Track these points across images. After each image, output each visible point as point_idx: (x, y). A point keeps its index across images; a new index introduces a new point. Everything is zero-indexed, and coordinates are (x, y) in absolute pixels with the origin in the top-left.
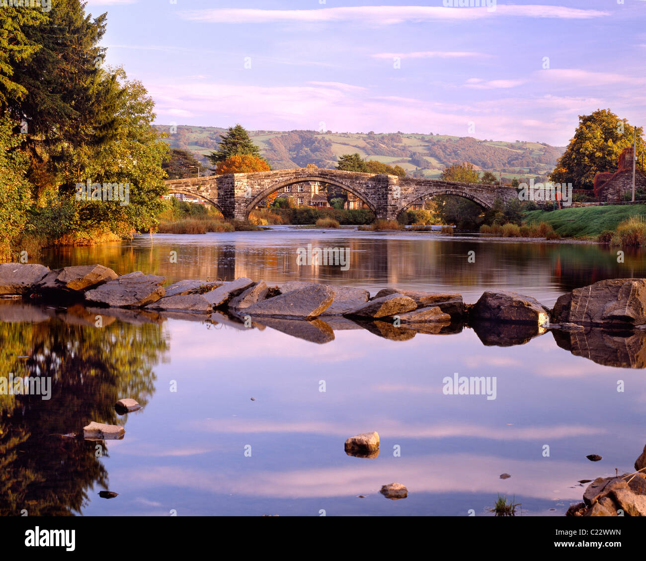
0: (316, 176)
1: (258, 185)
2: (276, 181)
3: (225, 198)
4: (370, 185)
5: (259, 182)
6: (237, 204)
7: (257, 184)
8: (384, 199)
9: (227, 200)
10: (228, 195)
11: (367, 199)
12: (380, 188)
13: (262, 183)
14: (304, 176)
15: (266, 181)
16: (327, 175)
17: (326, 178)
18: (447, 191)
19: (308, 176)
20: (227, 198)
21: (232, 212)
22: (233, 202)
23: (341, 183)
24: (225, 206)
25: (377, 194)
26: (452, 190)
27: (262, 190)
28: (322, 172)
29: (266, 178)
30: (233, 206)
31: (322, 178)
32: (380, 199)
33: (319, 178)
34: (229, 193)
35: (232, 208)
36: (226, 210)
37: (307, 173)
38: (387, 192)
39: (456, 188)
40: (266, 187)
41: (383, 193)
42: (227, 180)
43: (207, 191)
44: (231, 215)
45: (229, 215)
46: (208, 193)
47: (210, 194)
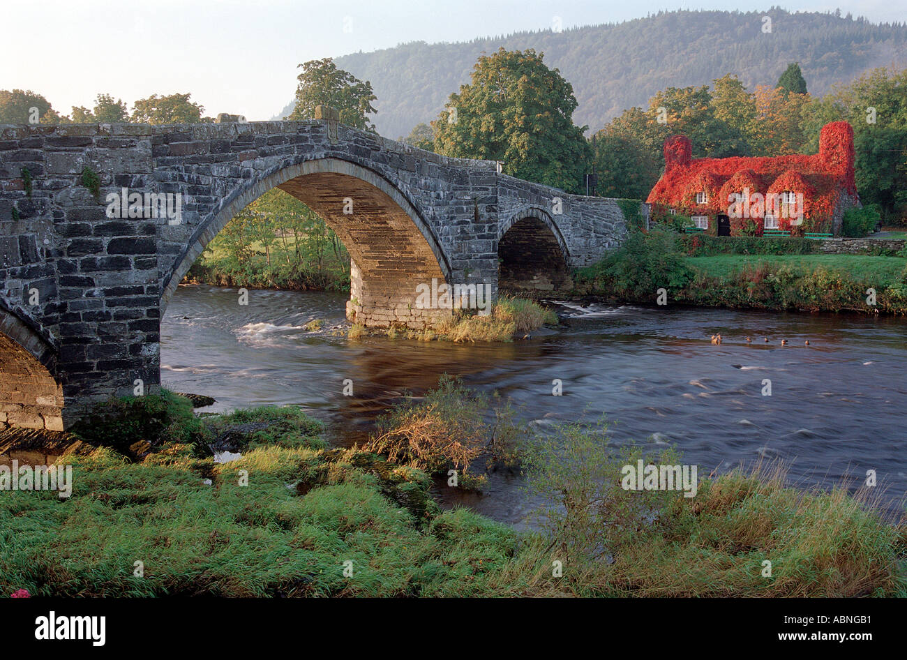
0: (346, 159)
1: (189, 192)
3: (65, 269)
4: (442, 194)
5: (194, 175)
7: (186, 186)
8: (480, 237)
9: (90, 283)
10: (97, 248)
11: (436, 240)
12: (468, 203)
13: (204, 181)
14: (318, 155)
15: (216, 170)
16: (369, 153)
17: (366, 167)
18: (529, 209)
19: (327, 156)
20: (89, 266)
21: (136, 349)
22: (140, 290)
23: (395, 186)
24: (77, 317)
25: (455, 221)
26: (536, 206)
27: (204, 218)
28: (356, 141)
29: (215, 156)
30: (144, 310)
31: (356, 164)
32: (470, 238)
33: (347, 165)
34: (106, 241)
35: (133, 327)
36: (87, 341)
37: (325, 142)
38: (493, 214)
39: (540, 201)
40: (216, 200)
41: (478, 218)
42: (78, 158)
44: (124, 364)
45: (108, 366)
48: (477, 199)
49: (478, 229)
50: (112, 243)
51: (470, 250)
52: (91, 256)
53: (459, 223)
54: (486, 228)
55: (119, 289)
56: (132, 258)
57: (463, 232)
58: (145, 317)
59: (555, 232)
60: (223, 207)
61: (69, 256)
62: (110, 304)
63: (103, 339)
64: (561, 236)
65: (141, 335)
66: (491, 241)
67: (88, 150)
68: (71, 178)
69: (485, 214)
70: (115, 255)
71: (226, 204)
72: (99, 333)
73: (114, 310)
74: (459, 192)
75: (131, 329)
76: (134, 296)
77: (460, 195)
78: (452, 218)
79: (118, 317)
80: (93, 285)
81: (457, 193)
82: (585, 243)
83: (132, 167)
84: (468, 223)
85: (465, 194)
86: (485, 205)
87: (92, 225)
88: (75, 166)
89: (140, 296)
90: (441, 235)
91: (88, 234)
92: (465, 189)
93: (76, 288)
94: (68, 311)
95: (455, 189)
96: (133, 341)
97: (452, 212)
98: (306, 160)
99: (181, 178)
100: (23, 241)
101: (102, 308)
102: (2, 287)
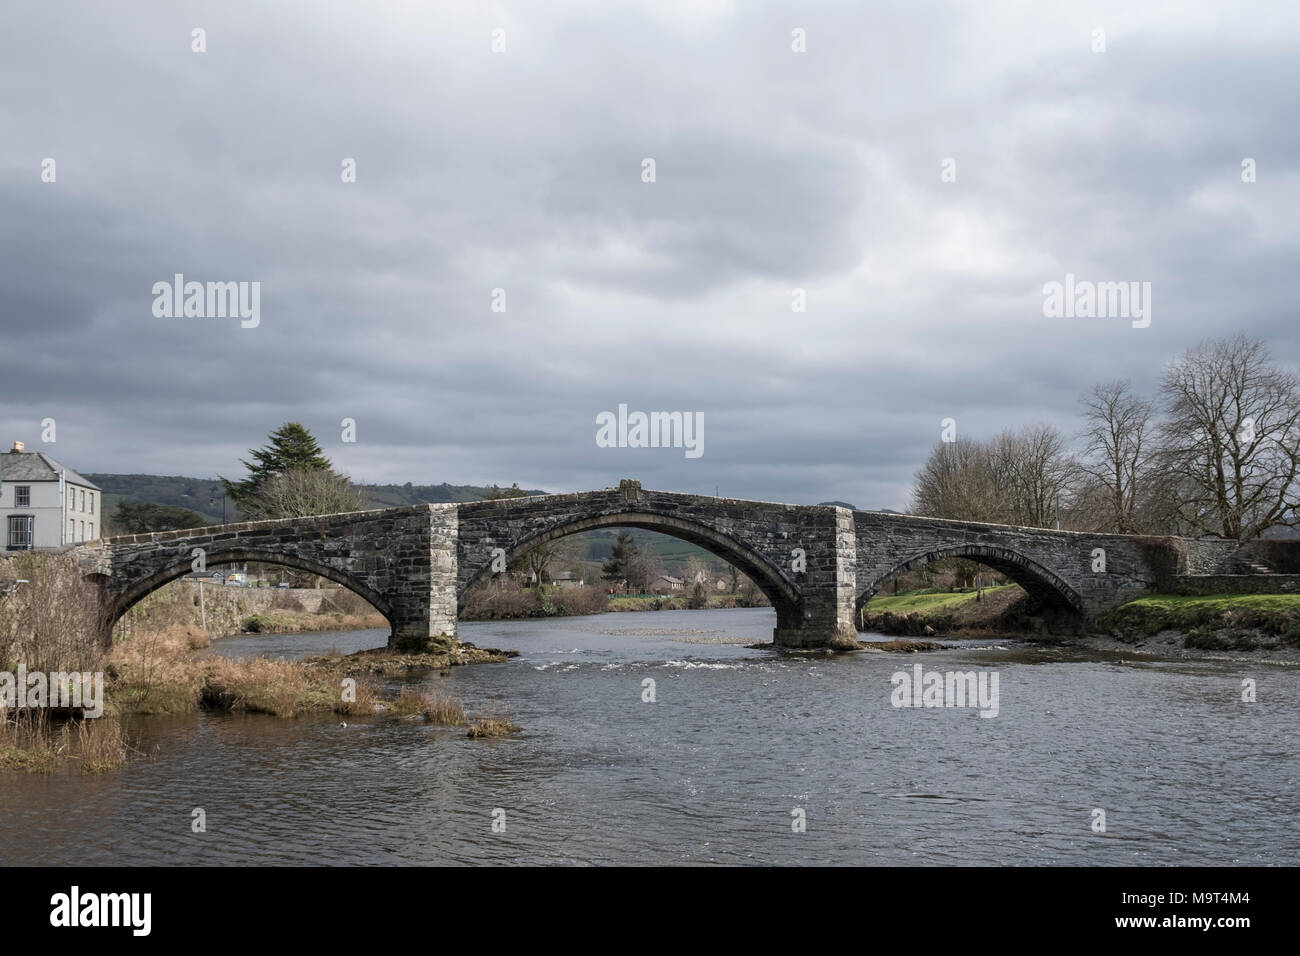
0: (648, 513)
1: (490, 536)
2: (541, 525)
3: (398, 572)
4: (785, 534)
6: (434, 587)
8: (822, 569)
10: (409, 563)
11: (777, 571)
12: (813, 541)
13: (502, 530)
14: (614, 511)
15: (513, 523)
16: (675, 507)
17: (673, 517)
18: (967, 547)
19: (624, 512)
20: (407, 571)
21: (421, 611)
22: (423, 583)
23: (712, 529)
24: (400, 595)
26: (980, 544)
28: (658, 500)
29: (511, 516)
30: (425, 593)
31: (660, 515)
32: (814, 570)
33: (650, 516)
34: (412, 559)
35: (421, 601)
36: (403, 606)
37: (622, 502)
38: (833, 550)
39: (988, 539)
41: (821, 553)
42: (405, 522)
43: (346, 554)
44: (417, 619)
45: (411, 619)
46: (350, 560)
47: (353, 563)
48: (820, 538)
49: (820, 562)
50: (415, 561)
51: (815, 579)
52: (408, 567)
54: (827, 562)
55: (416, 582)
56: (421, 567)
57: (809, 564)
58: (425, 596)
60: (520, 544)
61: (399, 566)
62: (413, 589)
63: (409, 606)
65: (423, 605)
66: (831, 573)
68: (402, 531)
69: (826, 550)
72: (409, 603)
73: (414, 593)
74: (806, 532)
76: (421, 586)
77: (808, 534)
79: (416, 595)
80: (407, 580)
81: (804, 533)
82: (1100, 583)
85: (810, 533)
86: (826, 543)
87: (407, 551)
89: (424, 586)
92: (811, 529)
93: (402, 581)
95: (801, 530)
96: (420, 607)
98: (601, 515)
99: (484, 529)
100: (378, 559)
101: (410, 591)
102: (366, 579)
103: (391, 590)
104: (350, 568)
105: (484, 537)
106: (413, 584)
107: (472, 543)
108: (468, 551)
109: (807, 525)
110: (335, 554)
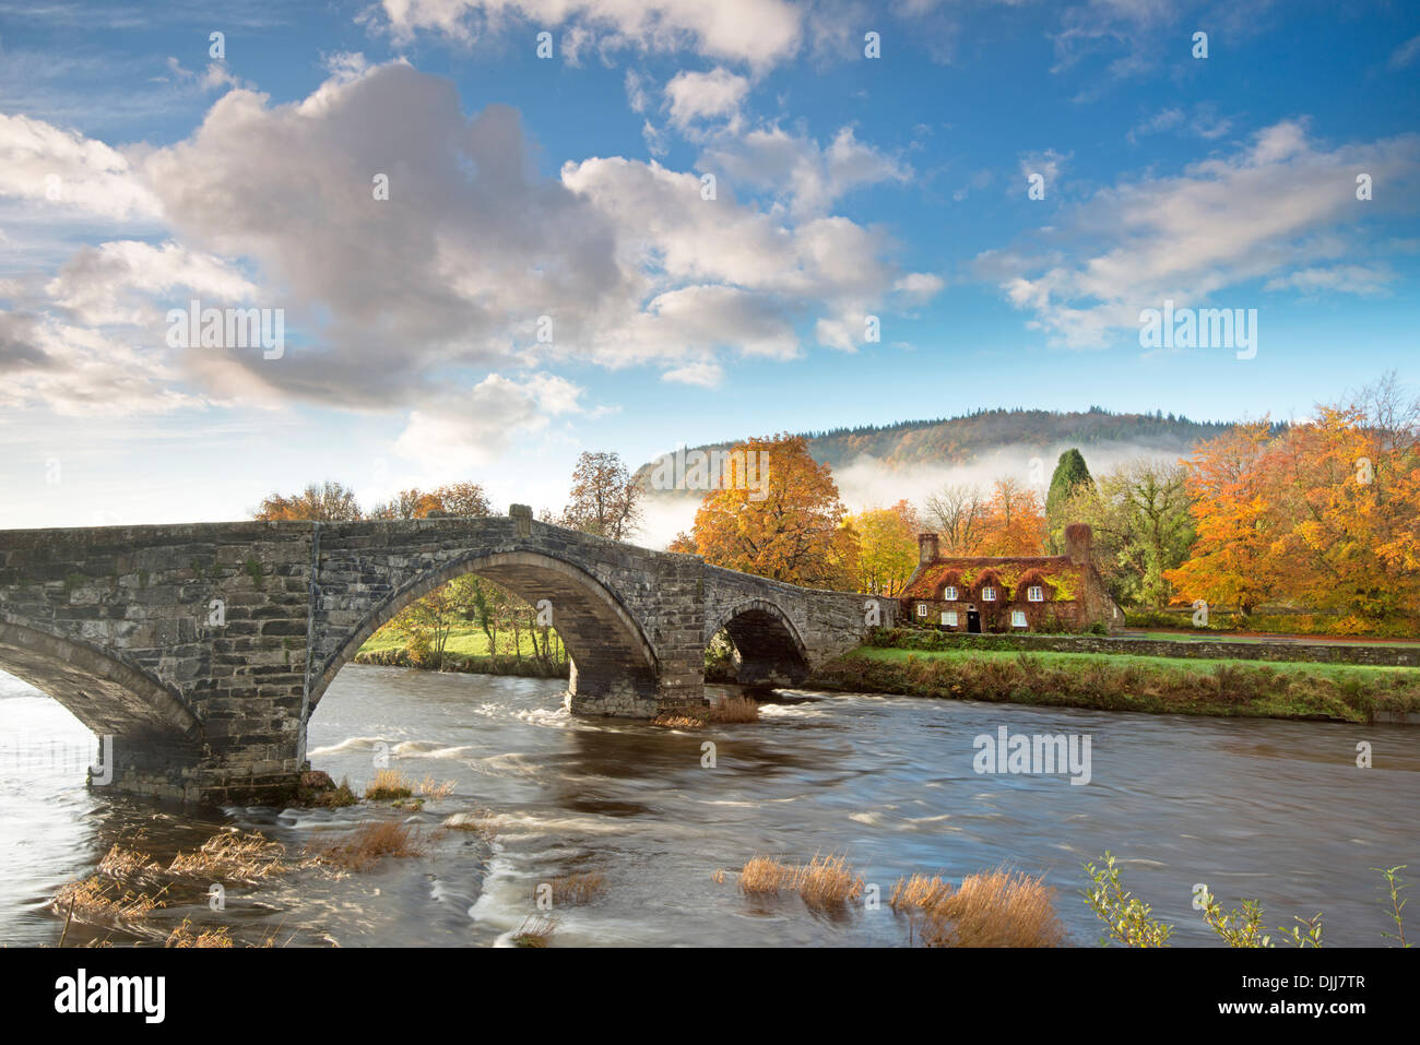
0: (538, 552)
1: (364, 581)
2: (427, 566)
3: (226, 647)
4: (648, 584)
8: (686, 628)
9: (242, 662)
10: (252, 630)
11: (640, 631)
12: (676, 595)
13: (378, 571)
14: (507, 549)
15: (393, 561)
16: (563, 548)
17: (561, 559)
18: (754, 601)
19: (517, 550)
20: (244, 646)
21: (277, 724)
22: (287, 669)
23: (593, 577)
24: (225, 693)
25: (662, 612)
26: (761, 599)
27: (376, 604)
28: (548, 536)
29: (393, 548)
30: (289, 687)
31: (550, 557)
32: (676, 629)
33: (540, 557)
34: (261, 623)
35: (277, 703)
36: (231, 715)
37: (516, 536)
38: (700, 606)
39: (766, 594)
40: (391, 588)
41: (685, 608)
42: (246, 550)
43: (117, 613)
44: (264, 739)
45: (249, 740)
46: (124, 626)
47: (129, 633)
48: (683, 592)
49: (684, 620)
50: (267, 625)
51: (677, 640)
52: (246, 637)
53: (665, 614)
54: (693, 619)
55: (269, 667)
56: (282, 639)
57: (670, 623)
58: (289, 695)
59: (787, 626)
60: (398, 594)
61: (226, 637)
62: (258, 682)
63: (247, 714)
64: (795, 630)
65: (282, 712)
66: (698, 632)
67: (256, 543)
68: (238, 568)
69: (692, 605)
70: (268, 637)
71: (402, 592)
72: (244, 708)
73: (260, 688)
74: (666, 584)
75: (275, 706)
76: (281, 675)
77: (669, 586)
78: (659, 609)
79: (263, 694)
80: (245, 663)
81: (665, 585)
82: (822, 636)
83: (293, 558)
84: (674, 614)
85: (673, 586)
86: (691, 597)
88: (242, 558)
89: (288, 674)
90: (646, 625)
91: (246, 617)
92: (673, 581)
93: (230, 666)
94: (218, 688)
95: (663, 582)
96: (276, 717)
97: (659, 603)
98: (494, 553)
99: (355, 569)
100: (183, 622)
101: (253, 685)
102: (157, 663)
103: (202, 684)
104: (122, 643)
105: (355, 582)
106: (255, 671)
107: (337, 592)
108: (331, 607)
109: (669, 574)
110: (92, 612)
